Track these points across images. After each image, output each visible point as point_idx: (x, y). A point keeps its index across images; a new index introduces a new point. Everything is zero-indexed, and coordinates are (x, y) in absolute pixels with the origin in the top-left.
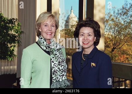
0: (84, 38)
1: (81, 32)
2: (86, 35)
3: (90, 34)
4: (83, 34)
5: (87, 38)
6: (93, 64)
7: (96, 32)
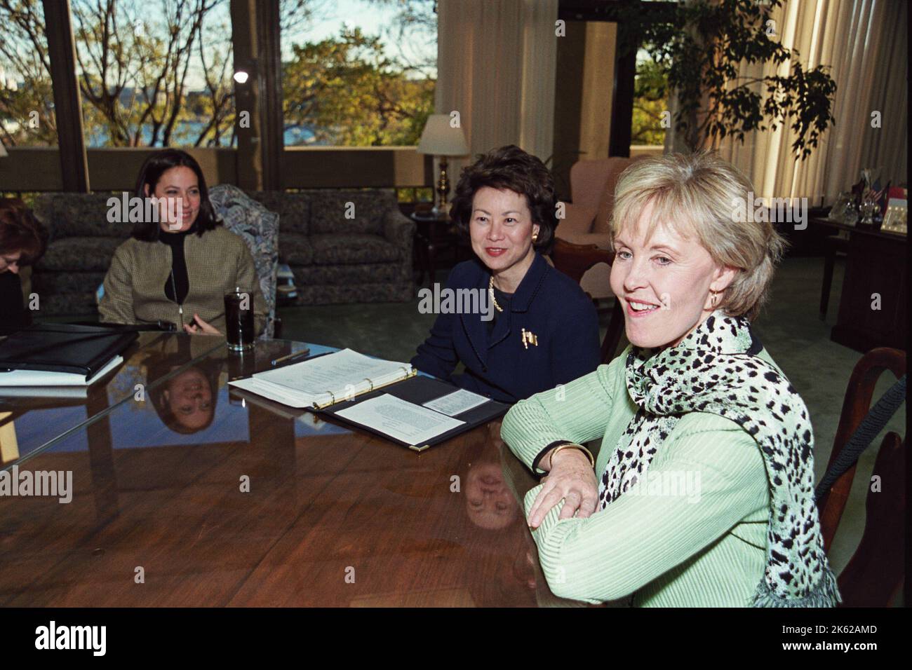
0: (490, 233)
1: (477, 208)
2: (497, 221)
3: (511, 216)
4: (485, 216)
5: (499, 233)
6: (528, 337)
7: (537, 207)
